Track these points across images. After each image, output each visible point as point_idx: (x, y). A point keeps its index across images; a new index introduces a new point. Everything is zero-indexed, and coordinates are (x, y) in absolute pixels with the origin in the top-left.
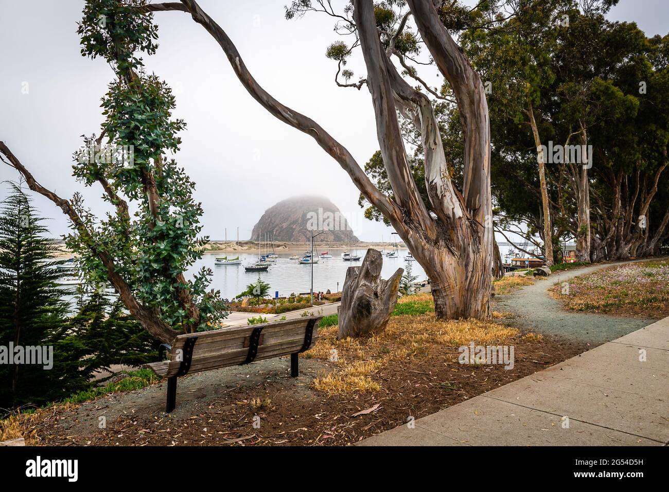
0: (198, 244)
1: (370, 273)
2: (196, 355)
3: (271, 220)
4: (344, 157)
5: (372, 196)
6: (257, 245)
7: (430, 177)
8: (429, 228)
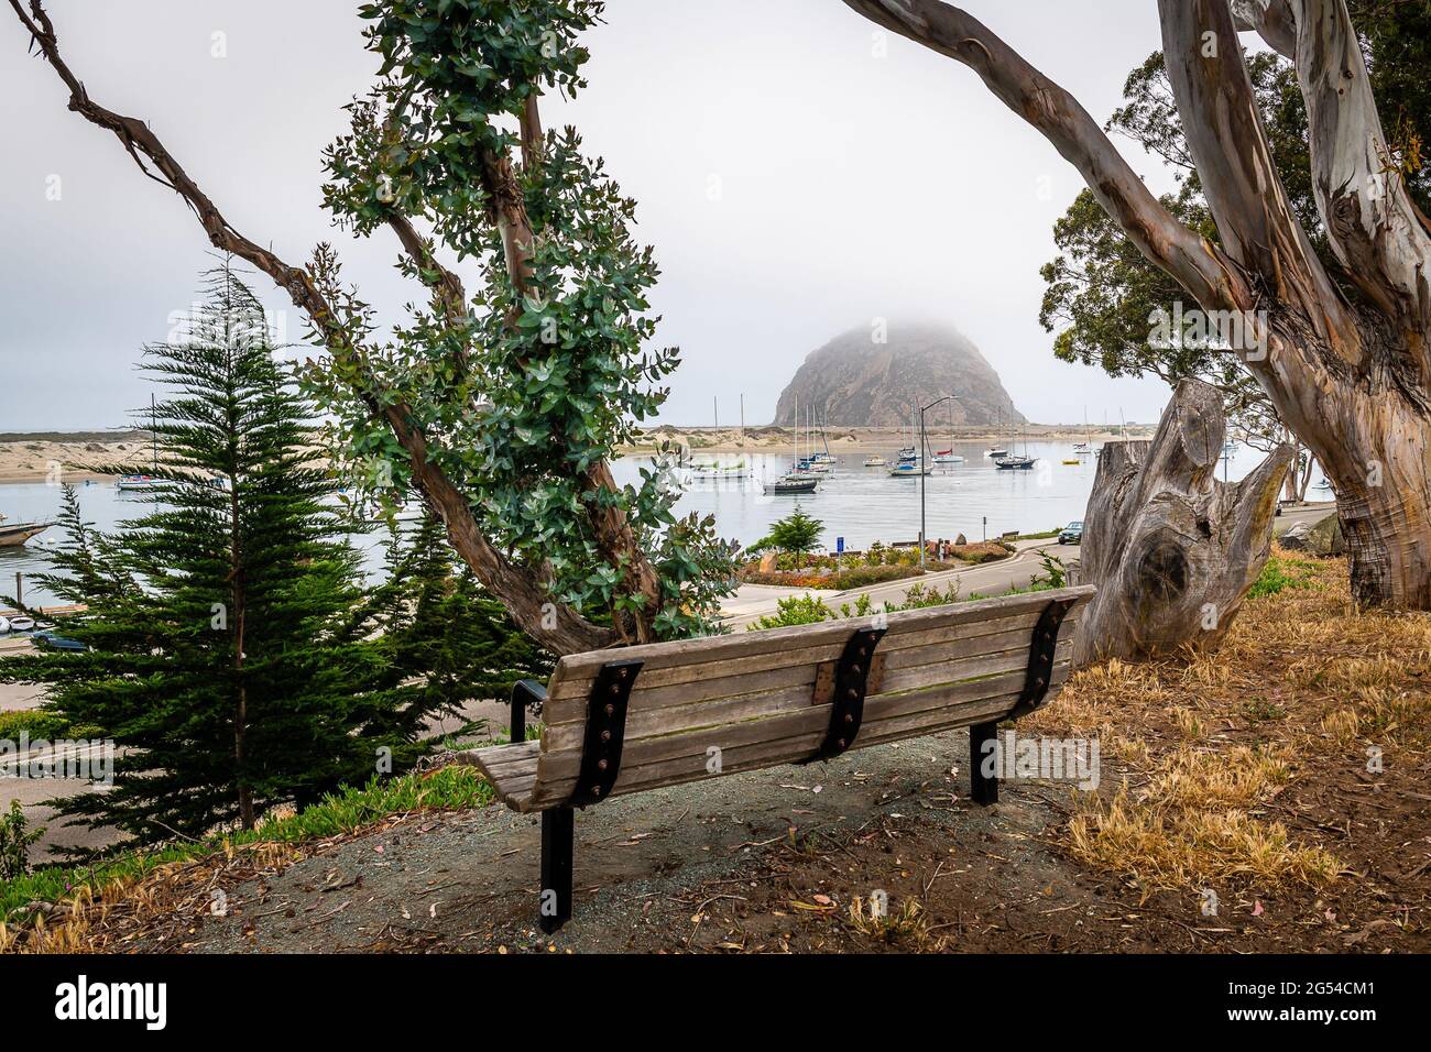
0: (648, 371)
1: (1186, 458)
2: (636, 729)
3: (820, 378)
4: (1068, 121)
5: (1156, 236)
6: (789, 434)
7: (1333, 176)
8: (1337, 329)
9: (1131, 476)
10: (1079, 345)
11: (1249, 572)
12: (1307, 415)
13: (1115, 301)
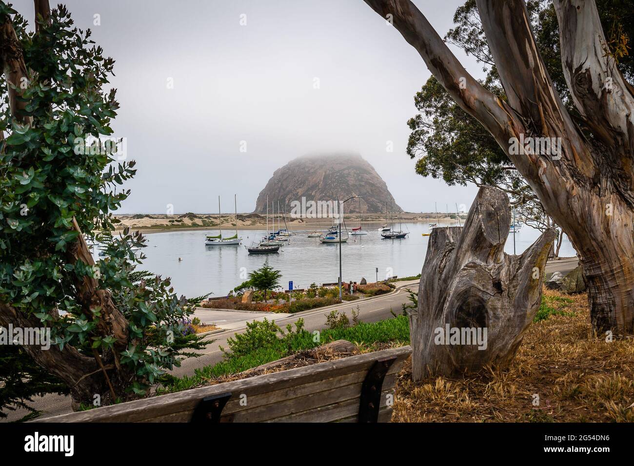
0: (113, 179)
1: (485, 239)
3: (282, 185)
4: (410, 19)
5: (467, 94)
6: (263, 218)
7: (575, 60)
8: (579, 154)
9: (450, 251)
10: (430, 166)
11: (528, 315)
12: (562, 209)
13: (450, 140)
